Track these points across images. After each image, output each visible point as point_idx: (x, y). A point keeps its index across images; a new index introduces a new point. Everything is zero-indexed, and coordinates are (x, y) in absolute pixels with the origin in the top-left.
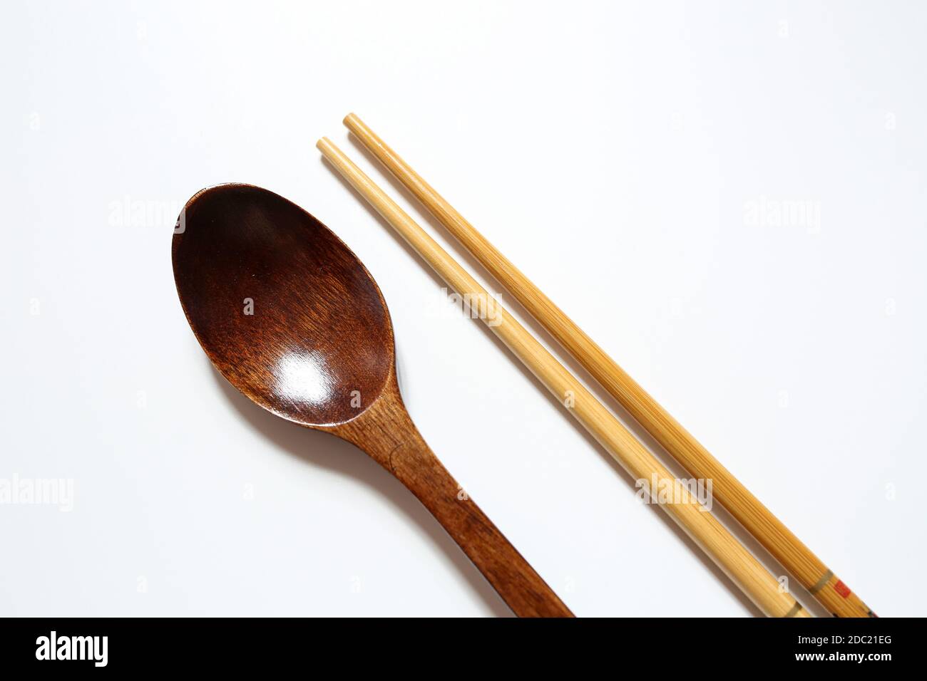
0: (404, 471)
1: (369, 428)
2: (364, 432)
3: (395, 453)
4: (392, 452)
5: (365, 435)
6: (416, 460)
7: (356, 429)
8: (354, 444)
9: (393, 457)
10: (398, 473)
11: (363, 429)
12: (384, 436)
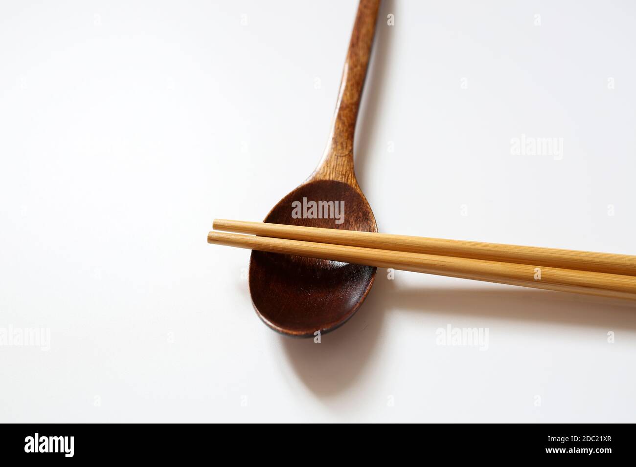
0: (346, 147)
1: (340, 173)
2: (344, 173)
3: (342, 155)
4: (343, 156)
5: (346, 172)
6: (337, 145)
7: (346, 178)
8: (354, 174)
9: (344, 154)
10: (350, 148)
11: (343, 175)
12: (339, 164)
